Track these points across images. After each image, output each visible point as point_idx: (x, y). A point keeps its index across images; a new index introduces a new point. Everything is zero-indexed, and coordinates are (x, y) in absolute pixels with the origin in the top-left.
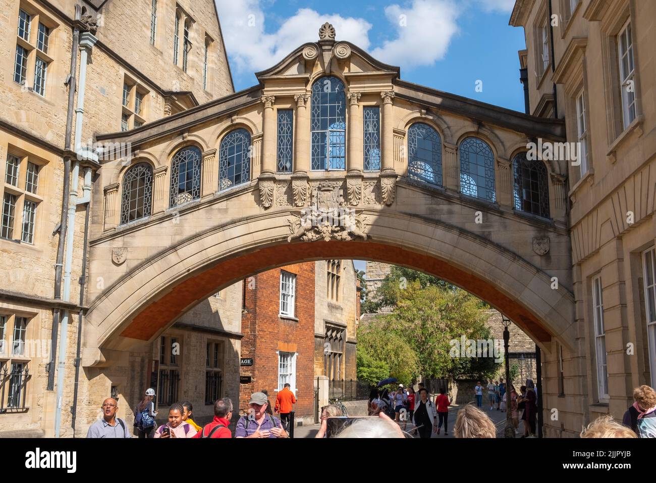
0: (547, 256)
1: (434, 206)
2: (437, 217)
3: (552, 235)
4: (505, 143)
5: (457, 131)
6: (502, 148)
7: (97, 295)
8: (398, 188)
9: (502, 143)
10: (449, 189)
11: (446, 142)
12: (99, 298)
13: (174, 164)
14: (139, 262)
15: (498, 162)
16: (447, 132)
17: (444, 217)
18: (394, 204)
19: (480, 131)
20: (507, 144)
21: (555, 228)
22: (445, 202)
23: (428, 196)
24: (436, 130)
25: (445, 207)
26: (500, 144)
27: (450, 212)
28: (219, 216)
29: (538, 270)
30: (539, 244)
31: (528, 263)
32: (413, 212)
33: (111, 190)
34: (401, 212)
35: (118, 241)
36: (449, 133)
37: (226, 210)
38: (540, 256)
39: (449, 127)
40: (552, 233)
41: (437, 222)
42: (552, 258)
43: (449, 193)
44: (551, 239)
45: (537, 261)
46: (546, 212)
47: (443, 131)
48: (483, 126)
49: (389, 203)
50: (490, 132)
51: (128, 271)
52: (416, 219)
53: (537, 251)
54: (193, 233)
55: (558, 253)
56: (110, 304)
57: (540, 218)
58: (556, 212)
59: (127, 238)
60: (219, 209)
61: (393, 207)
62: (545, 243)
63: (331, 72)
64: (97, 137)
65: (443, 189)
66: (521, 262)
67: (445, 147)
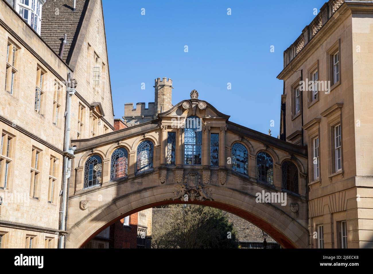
0: (297, 213)
1: (245, 186)
2: (246, 191)
3: (299, 203)
4: (279, 156)
5: (256, 149)
6: (278, 159)
7: (72, 225)
8: (228, 176)
9: (278, 156)
10: (252, 178)
11: (251, 154)
12: (73, 227)
13: (113, 157)
14: (96, 208)
15: (275, 166)
16: (252, 149)
17: (249, 192)
18: (226, 183)
19: (267, 149)
20: (280, 157)
21: (301, 199)
22: (250, 184)
23: (242, 181)
24: (246, 147)
25: (250, 187)
26: (277, 157)
27: (252, 189)
28: (138, 186)
29: (293, 219)
30: (294, 207)
31: (288, 216)
32: (234, 188)
33: (80, 170)
34: (229, 188)
35: (83, 197)
36: (252, 150)
37: (141, 183)
38: (294, 212)
39: (252, 147)
40: (300, 202)
41: (246, 194)
42: (299, 213)
43: (252, 180)
44: (299, 205)
45: (293, 215)
46: (297, 191)
47: (249, 148)
48: (269, 147)
49: (223, 183)
50: (272, 150)
51: (89, 213)
52: (236, 192)
53: (293, 210)
54: (124, 194)
55: (302, 211)
56: (80, 230)
57: (294, 194)
58: (302, 191)
59: (89, 196)
60: (138, 182)
61: (225, 185)
62: (296, 207)
63: (195, 114)
64: (71, 141)
65: (248, 177)
66: (285, 215)
67: (250, 156)
